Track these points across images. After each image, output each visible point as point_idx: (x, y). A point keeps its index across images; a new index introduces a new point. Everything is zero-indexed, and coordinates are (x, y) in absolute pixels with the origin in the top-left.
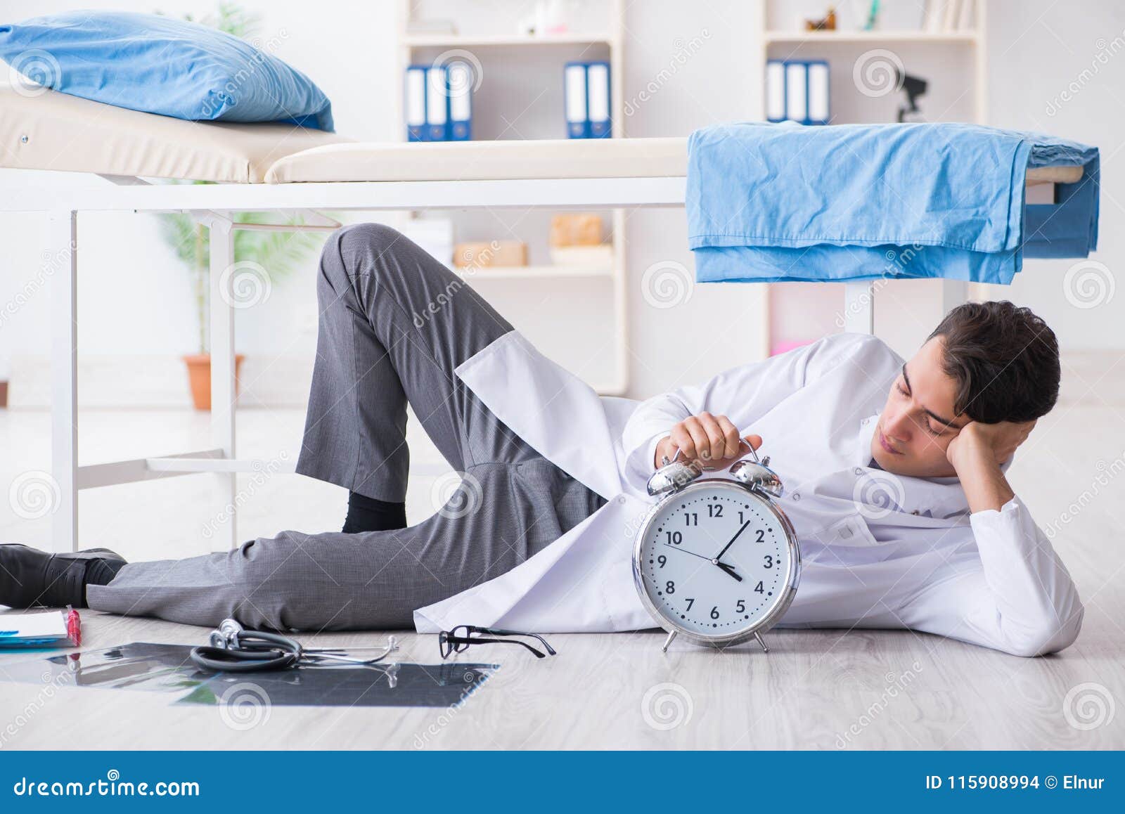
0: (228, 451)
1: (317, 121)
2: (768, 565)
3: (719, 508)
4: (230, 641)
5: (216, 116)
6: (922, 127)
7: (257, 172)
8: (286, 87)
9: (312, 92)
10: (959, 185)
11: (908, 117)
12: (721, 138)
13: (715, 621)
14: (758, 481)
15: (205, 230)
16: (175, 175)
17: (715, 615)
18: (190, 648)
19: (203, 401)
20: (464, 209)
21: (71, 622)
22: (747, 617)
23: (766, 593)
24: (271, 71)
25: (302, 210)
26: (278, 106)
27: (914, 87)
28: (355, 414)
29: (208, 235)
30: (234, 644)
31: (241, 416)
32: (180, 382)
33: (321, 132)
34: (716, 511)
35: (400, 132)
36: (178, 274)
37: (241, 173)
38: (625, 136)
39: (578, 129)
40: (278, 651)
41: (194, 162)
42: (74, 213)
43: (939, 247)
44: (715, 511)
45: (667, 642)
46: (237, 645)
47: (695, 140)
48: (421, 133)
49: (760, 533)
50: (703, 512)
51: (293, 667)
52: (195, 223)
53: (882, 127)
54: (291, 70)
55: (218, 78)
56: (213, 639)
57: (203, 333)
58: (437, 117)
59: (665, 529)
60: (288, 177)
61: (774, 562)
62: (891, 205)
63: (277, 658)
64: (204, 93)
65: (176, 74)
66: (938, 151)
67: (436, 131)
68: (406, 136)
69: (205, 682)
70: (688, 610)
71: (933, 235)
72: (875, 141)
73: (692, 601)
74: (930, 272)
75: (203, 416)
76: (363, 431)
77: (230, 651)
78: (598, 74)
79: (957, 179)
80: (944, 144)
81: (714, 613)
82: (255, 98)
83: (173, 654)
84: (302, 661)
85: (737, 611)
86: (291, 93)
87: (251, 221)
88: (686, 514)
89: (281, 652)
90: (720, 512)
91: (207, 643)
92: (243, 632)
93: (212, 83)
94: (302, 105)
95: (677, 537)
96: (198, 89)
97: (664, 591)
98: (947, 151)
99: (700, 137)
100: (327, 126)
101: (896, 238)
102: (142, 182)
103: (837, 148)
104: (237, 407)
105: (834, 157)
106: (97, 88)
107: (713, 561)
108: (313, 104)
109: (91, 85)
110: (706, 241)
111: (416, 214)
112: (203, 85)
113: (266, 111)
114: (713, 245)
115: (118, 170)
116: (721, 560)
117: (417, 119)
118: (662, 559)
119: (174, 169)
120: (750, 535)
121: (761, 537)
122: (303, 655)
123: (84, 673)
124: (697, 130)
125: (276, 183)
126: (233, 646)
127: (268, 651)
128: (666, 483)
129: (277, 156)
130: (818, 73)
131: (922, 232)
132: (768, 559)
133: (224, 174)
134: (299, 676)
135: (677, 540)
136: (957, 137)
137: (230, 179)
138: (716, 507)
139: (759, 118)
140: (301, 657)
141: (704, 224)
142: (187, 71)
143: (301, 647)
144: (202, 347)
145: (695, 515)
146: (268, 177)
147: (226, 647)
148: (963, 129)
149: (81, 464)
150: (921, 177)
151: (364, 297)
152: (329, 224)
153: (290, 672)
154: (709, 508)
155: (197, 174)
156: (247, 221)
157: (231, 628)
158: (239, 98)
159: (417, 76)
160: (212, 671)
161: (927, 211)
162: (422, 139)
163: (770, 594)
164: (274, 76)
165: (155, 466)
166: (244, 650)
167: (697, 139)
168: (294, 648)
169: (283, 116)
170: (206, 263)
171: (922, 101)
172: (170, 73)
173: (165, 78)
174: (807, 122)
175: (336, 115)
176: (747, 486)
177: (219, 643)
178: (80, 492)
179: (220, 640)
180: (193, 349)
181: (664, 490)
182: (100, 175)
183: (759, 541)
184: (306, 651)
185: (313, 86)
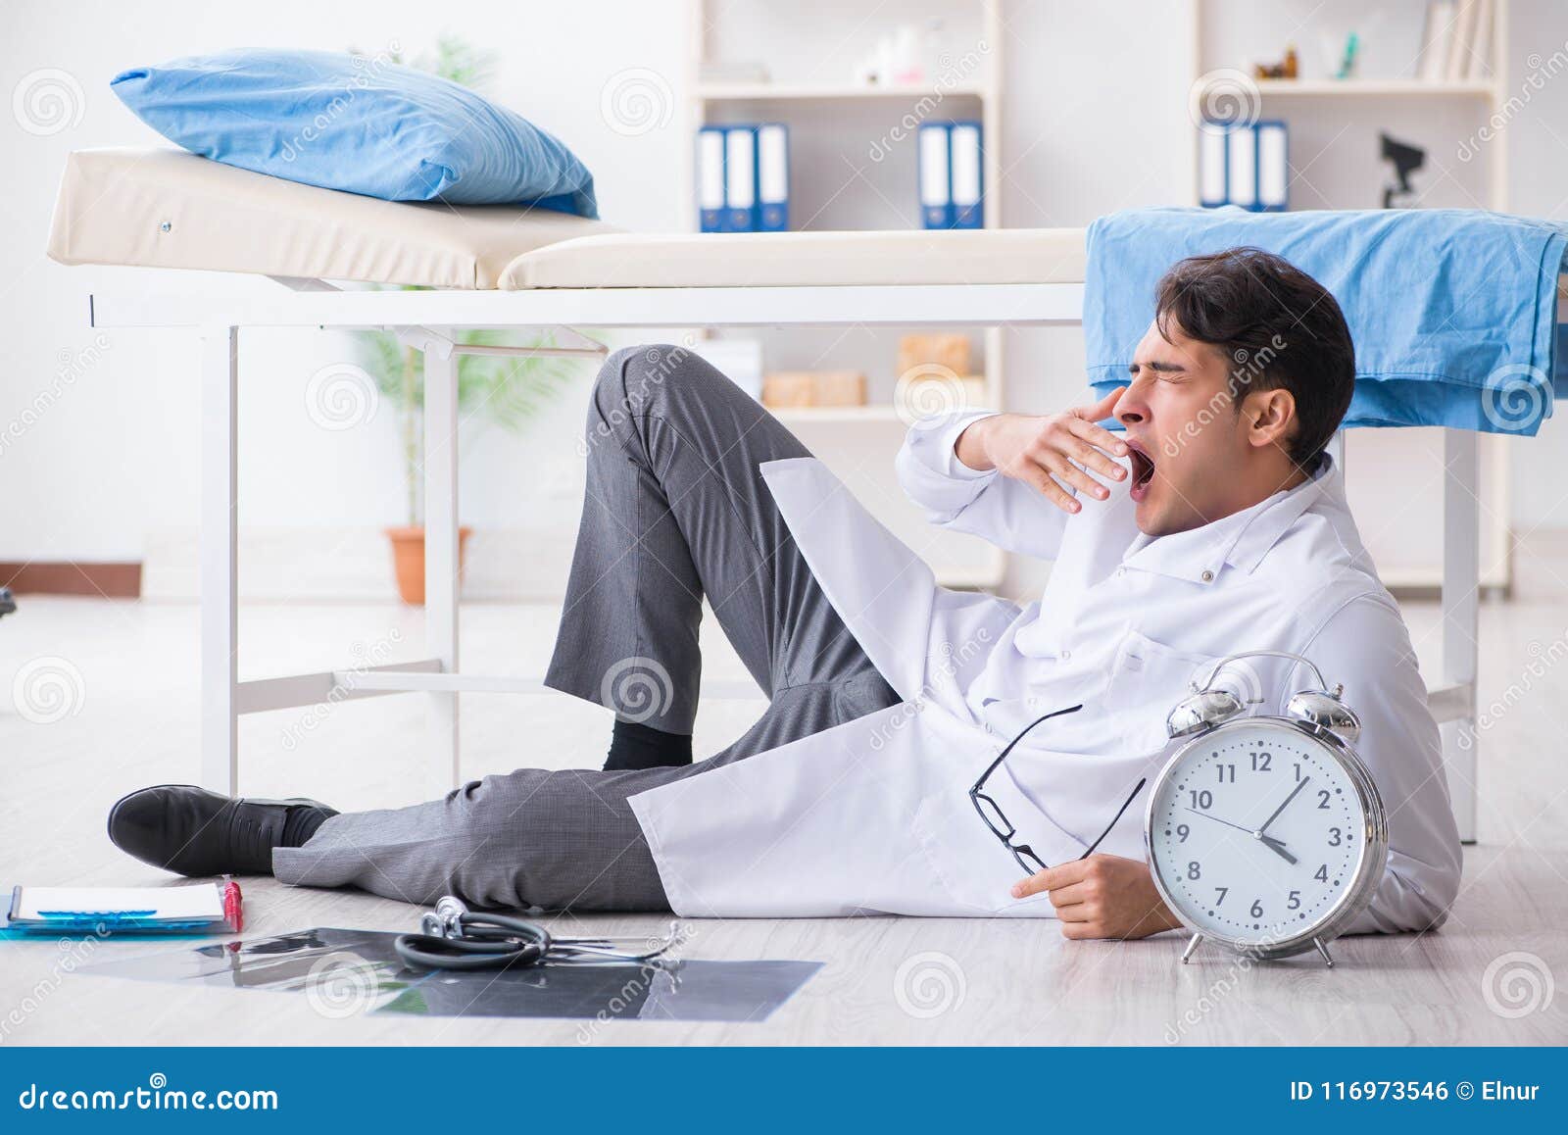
0: (448, 661)
1: (574, 203)
2: (1335, 841)
3: (1265, 758)
4: (449, 927)
5: (430, 196)
6: (1413, 215)
7: (487, 273)
8: (530, 154)
9: (566, 161)
10: (1464, 296)
11: (1397, 200)
12: (1131, 231)
13: (1257, 921)
14: (1324, 721)
15: (418, 356)
16: (374, 278)
17: (1257, 912)
18: (395, 935)
19: (413, 591)
20: (778, 326)
21: (229, 898)
22: (1302, 916)
23: (1330, 880)
24: (509, 133)
25: (552, 326)
26: (520, 180)
27: (1405, 158)
28: (632, 608)
29: (422, 360)
30: (455, 931)
31: (466, 612)
32: (381, 564)
33: (578, 218)
34: (1262, 762)
35: (690, 219)
37: (466, 275)
38: (1003, 225)
39: (937, 216)
40: (516, 941)
41: (400, 258)
42: (234, 331)
43: (1437, 383)
44: (1260, 762)
45: (1187, 951)
46: (459, 932)
47: (1096, 232)
48: (718, 220)
49: (1324, 795)
50: (1243, 763)
51: (537, 963)
52: (403, 343)
53: (1357, 215)
54: (537, 132)
55: (435, 142)
56: (426, 924)
57: (414, 496)
58: (741, 198)
59: (1188, 787)
60: (531, 281)
61: (1343, 837)
62: (1369, 324)
63: (515, 950)
64: (412, 165)
65: (376, 138)
66: (1435, 249)
67: (741, 217)
68: (698, 224)
69: (413, 984)
70: (1219, 903)
71: (1427, 368)
72: (1348, 234)
73: (1225, 890)
74: (1423, 419)
75: (415, 612)
76: (642, 633)
77: (451, 940)
78: (965, 138)
79: (1464, 289)
80: (1443, 240)
81: (1256, 910)
82: (487, 169)
83: (372, 944)
84: (550, 955)
85: (1289, 907)
86: (537, 164)
87: (482, 341)
88: (1218, 766)
89: (521, 943)
90: (1267, 763)
91: (418, 930)
92: (469, 914)
93: (425, 150)
94: (554, 182)
95: (1206, 798)
96: (405, 158)
97: (1185, 877)
98: (1448, 249)
99: (1105, 226)
100: (588, 211)
101: (1376, 370)
102: (330, 287)
103: (1295, 243)
104: (461, 599)
106: (267, 157)
107: (1256, 834)
108: (567, 179)
109: (258, 151)
110: (1111, 372)
111: (711, 334)
112: (414, 152)
113: (501, 189)
114: (1120, 379)
115: (296, 272)
116: (1267, 832)
117: (713, 200)
118: (1183, 830)
119: (372, 269)
120: (1310, 797)
121: (1325, 801)
122: (552, 946)
123: (244, 970)
124: (1101, 217)
125: (512, 289)
126: (453, 933)
127: (502, 941)
128: (1193, 720)
129: (514, 253)
130: (1272, 139)
131: (1412, 362)
132: (1335, 832)
133: (442, 277)
134: (545, 976)
135: (1206, 803)
136: (1462, 230)
137: (450, 282)
138: (1261, 756)
139: (1189, 201)
140: (547, 950)
141: (1108, 350)
142: (391, 132)
143: (548, 936)
144: (413, 516)
145: (1232, 767)
146: (502, 281)
147: (444, 935)
148: (1470, 218)
149: (242, 678)
150: (1411, 286)
151: (653, 447)
152: (590, 346)
153: (533, 971)
154: (1252, 757)
155: (403, 276)
156: (474, 343)
157: (452, 908)
158: (464, 170)
159: (713, 141)
160: (426, 969)
161: (1420, 332)
162: (718, 229)
163: (1336, 882)
164: (512, 139)
166: (470, 940)
167: (1100, 231)
168: (540, 938)
169: (530, 194)
170: (418, 399)
171: (1416, 179)
172: (368, 136)
173: (361, 142)
174: (1257, 206)
175: (601, 194)
176: (1306, 728)
177: (435, 930)
178: (240, 717)
179: (435, 925)
180: (400, 519)
181: (1190, 730)
182: (269, 276)
183: (1322, 806)
184: (555, 942)
185: (568, 154)
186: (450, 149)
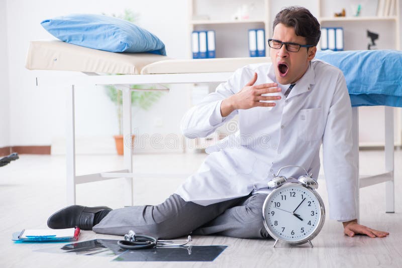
0: (130, 170)
1: (160, 52)
2: (313, 215)
4: (131, 238)
5: (123, 51)
6: (375, 51)
7: (138, 69)
8: (149, 40)
9: (158, 42)
10: (388, 72)
11: (371, 48)
13: (293, 236)
14: (308, 183)
16: (109, 72)
18: (117, 240)
19: (121, 152)
22: (305, 234)
23: (312, 225)
24: (143, 34)
25: (154, 84)
26: (146, 47)
27: (373, 36)
29: (122, 93)
31: (134, 157)
32: (113, 145)
33: (161, 56)
35: (190, 55)
36: (112, 107)
37: (132, 70)
39: (253, 53)
40: (149, 242)
41: (116, 67)
42: (73, 86)
44: (293, 195)
45: (275, 244)
46: (134, 240)
48: (197, 56)
49: (310, 203)
50: (288, 195)
51: (154, 247)
52: (117, 89)
53: (361, 52)
54: (151, 34)
55: (124, 37)
56: (126, 238)
57: (121, 127)
58: (203, 49)
59: (274, 201)
60: (149, 72)
61: (315, 213)
63: (148, 244)
64: (118, 43)
65: (109, 36)
66: (381, 60)
67: (203, 55)
68: (192, 57)
69: (122, 253)
70: (283, 232)
71: (380, 90)
72: (358, 57)
73: (284, 228)
75: (121, 157)
77: (132, 242)
78: (260, 33)
79: (388, 70)
80: (383, 58)
81: (293, 233)
82: (137, 44)
84: (157, 245)
85: (301, 232)
86: (150, 42)
88: (282, 196)
91: (123, 240)
93: (122, 39)
94: (155, 46)
95: (279, 204)
96: (116, 41)
97: (274, 225)
98: (384, 60)
100: (164, 54)
101: (366, 91)
102: (97, 75)
103: (345, 59)
104: (133, 153)
105: (344, 62)
106: (81, 41)
107: (292, 213)
108: (158, 46)
109: (78, 40)
111: (196, 85)
112: (118, 40)
113: (141, 49)
115: (88, 70)
116: (295, 213)
117: (196, 50)
118: (273, 213)
119: (108, 70)
120: (306, 203)
122: (158, 243)
125: (144, 74)
126: (132, 240)
127: (145, 242)
128: (274, 184)
129: (144, 65)
130: (339, 32)
131: (375, 89)
132: (313, 212)
133: (126, 71)
134: (156, 251)
135: (278, 206)
136: (388, 55)
137: (128, 73)
138: (293, 193)
142: (113, 35)
144: (120, 132)
145: (285, 196)
146: (142, 72)
147: (130, 241)
148: (390, 52)
149: (76, 175)
150: (375, 70)
153: (153, 249)
154: (290, 194)
155: (116, 72)
156: (136, 87)
157: (132, 234)
158: (132, 44)
159: (196, 35)
160: (125, 249)
161: (377, 82)
162: (197, 58)
163: (313, 225)
164: (144, 36)
165: (104, 176)
166: (137, 242)
168: (154, 241)
169: (148, 50)
170: (121, 102)
171: (376, 42)
172: (107, 36)
173: (105, 37)
174: (336, 50)
175: (167, 49)
176: (304, 185)
177: (128, 239)
178: (77, 185)
180: (117, 133)
183: (309, 205)
185: (158, 39)
186: (128, 39)
